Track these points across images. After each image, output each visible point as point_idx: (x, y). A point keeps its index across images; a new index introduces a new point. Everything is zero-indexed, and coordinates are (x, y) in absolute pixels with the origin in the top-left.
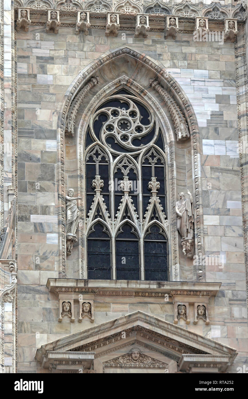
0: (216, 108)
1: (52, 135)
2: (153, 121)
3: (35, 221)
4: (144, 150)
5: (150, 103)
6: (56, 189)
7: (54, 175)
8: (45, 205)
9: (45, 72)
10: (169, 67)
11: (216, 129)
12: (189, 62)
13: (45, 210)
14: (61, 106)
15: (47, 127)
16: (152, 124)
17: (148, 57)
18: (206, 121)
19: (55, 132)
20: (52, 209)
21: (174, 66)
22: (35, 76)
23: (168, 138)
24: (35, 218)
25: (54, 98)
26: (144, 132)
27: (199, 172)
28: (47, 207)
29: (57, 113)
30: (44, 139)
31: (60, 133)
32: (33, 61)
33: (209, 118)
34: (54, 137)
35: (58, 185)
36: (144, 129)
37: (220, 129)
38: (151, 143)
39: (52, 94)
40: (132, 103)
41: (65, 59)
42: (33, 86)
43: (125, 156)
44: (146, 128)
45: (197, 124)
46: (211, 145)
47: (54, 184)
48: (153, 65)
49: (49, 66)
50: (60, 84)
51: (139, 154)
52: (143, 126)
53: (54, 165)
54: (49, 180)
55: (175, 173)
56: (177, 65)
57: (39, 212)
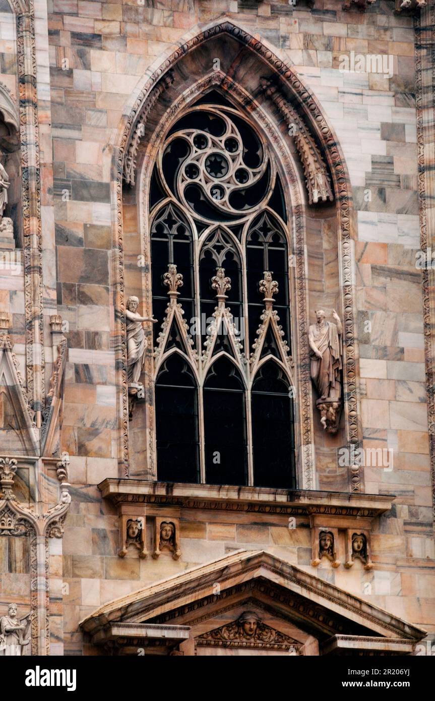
0: (380, 148)
1: (101, 193)
3: (77, 362)
6: (111, 300)
7: (107, 273)
8: (92, 330)
9: (87, 66)
10: (299, 65)
11: (381, 192)
12: (336, 53)
13: (92, 341)
14: (116, 135)
15: (92, 176)
17: (265, 43)
18: (364, 175)
19: (107, 187)
20: (105, 339)
21: (311, 63)
22: (70, 73)
24: (76, 355)
25: (104, 118)
27: (353, 276)
28: (96, 333)
29: (110, 150)
30: (87, 200)
31: (116, 187)
32: (65, 40)
33: (369, 168)
34: (106, 198)
35: (115, 293)
37: (388, 191)
39: (101, 111)
41: (123, 38)
42: (68, 92)
45: (348, 180)
46: (372, 223)
47: (107, 289)
48: (273, 58)
49: (93, 53)
50: (114, 91)
53: (106, 253)
54: (99, 282)
56: (314, 59)
57: (84, 343)
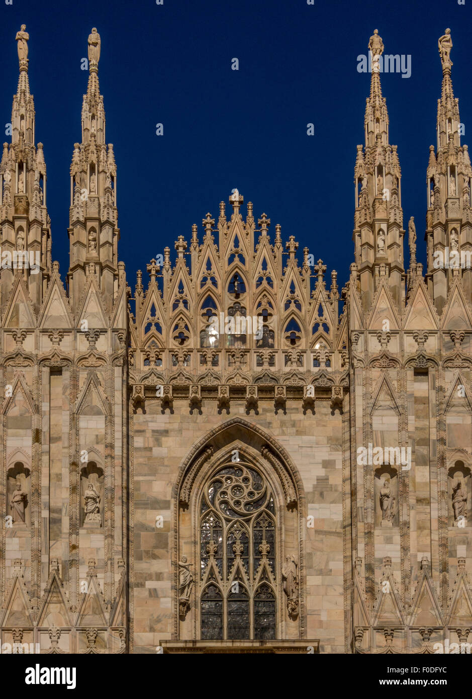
0: (322, 472)
1: (165, 505)
2: (265, 486)
3: (150, 587)
4: (255, 515)
5: (262, 469)
6: (170, 557)
7: (168, 544)
8: (159, 571)
9: (159, 444)
10: (278, 435)
11: (322, 494)
12: (298, 429)
13: (159, 577)
14: (175, 477)
15: (161, 497)
16: (263, 490)
17: (258, 426)
18: (312, 486)
19: (168, 502)
20: (165, 575)
21: (283, 433)
22: (150, 449)
23: (278, 502)
24: (149, 584)
25: (168, 469)
26: (256, 497)
27: (304, 536)
28: (161, 573)
29: (171, 484)
30: (158, 509)
31: (173, 503)
32: (149, 434)
33: (315, 483)
34: (168, 508)
35: (171, 553)
36: (256, 494)
37: (325, 493)
38: (263, 508)
39: (167, 466)
40: (245, 469)
41: (180, 430)
42: (149, 458)
43: (237, 521)
44: (258, 493)
45: (303, 489)
46: (316, 509)
47: (168, 551)
48: (263, 433)
49: (164, 439)
50: (174, 455)
51: (251, 519)
52: (256, 492)
53: (167, 534)
54: (163, 548)
55: (283, 536)
56: (286, 432)
57: (154, 578)
